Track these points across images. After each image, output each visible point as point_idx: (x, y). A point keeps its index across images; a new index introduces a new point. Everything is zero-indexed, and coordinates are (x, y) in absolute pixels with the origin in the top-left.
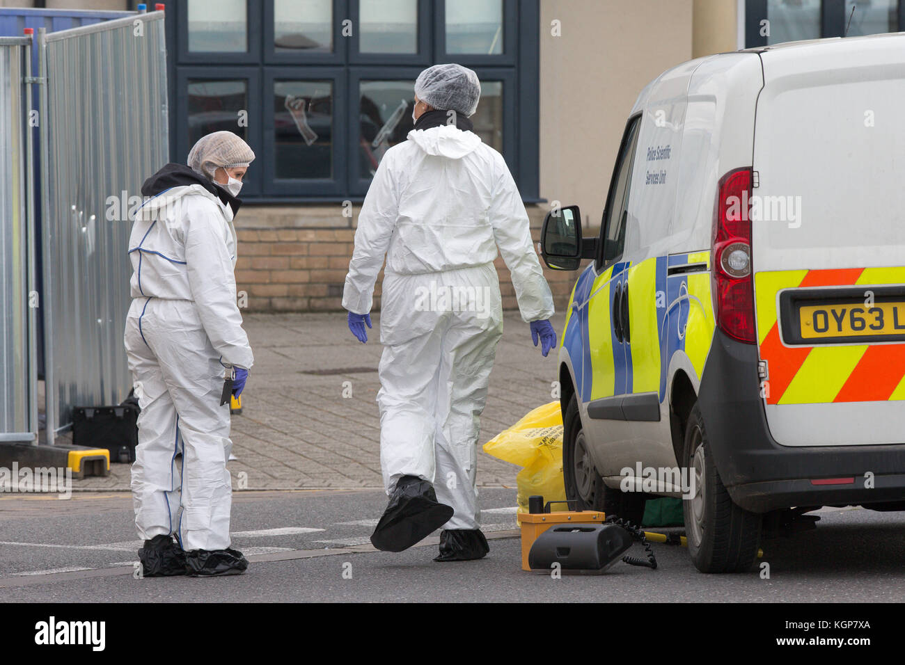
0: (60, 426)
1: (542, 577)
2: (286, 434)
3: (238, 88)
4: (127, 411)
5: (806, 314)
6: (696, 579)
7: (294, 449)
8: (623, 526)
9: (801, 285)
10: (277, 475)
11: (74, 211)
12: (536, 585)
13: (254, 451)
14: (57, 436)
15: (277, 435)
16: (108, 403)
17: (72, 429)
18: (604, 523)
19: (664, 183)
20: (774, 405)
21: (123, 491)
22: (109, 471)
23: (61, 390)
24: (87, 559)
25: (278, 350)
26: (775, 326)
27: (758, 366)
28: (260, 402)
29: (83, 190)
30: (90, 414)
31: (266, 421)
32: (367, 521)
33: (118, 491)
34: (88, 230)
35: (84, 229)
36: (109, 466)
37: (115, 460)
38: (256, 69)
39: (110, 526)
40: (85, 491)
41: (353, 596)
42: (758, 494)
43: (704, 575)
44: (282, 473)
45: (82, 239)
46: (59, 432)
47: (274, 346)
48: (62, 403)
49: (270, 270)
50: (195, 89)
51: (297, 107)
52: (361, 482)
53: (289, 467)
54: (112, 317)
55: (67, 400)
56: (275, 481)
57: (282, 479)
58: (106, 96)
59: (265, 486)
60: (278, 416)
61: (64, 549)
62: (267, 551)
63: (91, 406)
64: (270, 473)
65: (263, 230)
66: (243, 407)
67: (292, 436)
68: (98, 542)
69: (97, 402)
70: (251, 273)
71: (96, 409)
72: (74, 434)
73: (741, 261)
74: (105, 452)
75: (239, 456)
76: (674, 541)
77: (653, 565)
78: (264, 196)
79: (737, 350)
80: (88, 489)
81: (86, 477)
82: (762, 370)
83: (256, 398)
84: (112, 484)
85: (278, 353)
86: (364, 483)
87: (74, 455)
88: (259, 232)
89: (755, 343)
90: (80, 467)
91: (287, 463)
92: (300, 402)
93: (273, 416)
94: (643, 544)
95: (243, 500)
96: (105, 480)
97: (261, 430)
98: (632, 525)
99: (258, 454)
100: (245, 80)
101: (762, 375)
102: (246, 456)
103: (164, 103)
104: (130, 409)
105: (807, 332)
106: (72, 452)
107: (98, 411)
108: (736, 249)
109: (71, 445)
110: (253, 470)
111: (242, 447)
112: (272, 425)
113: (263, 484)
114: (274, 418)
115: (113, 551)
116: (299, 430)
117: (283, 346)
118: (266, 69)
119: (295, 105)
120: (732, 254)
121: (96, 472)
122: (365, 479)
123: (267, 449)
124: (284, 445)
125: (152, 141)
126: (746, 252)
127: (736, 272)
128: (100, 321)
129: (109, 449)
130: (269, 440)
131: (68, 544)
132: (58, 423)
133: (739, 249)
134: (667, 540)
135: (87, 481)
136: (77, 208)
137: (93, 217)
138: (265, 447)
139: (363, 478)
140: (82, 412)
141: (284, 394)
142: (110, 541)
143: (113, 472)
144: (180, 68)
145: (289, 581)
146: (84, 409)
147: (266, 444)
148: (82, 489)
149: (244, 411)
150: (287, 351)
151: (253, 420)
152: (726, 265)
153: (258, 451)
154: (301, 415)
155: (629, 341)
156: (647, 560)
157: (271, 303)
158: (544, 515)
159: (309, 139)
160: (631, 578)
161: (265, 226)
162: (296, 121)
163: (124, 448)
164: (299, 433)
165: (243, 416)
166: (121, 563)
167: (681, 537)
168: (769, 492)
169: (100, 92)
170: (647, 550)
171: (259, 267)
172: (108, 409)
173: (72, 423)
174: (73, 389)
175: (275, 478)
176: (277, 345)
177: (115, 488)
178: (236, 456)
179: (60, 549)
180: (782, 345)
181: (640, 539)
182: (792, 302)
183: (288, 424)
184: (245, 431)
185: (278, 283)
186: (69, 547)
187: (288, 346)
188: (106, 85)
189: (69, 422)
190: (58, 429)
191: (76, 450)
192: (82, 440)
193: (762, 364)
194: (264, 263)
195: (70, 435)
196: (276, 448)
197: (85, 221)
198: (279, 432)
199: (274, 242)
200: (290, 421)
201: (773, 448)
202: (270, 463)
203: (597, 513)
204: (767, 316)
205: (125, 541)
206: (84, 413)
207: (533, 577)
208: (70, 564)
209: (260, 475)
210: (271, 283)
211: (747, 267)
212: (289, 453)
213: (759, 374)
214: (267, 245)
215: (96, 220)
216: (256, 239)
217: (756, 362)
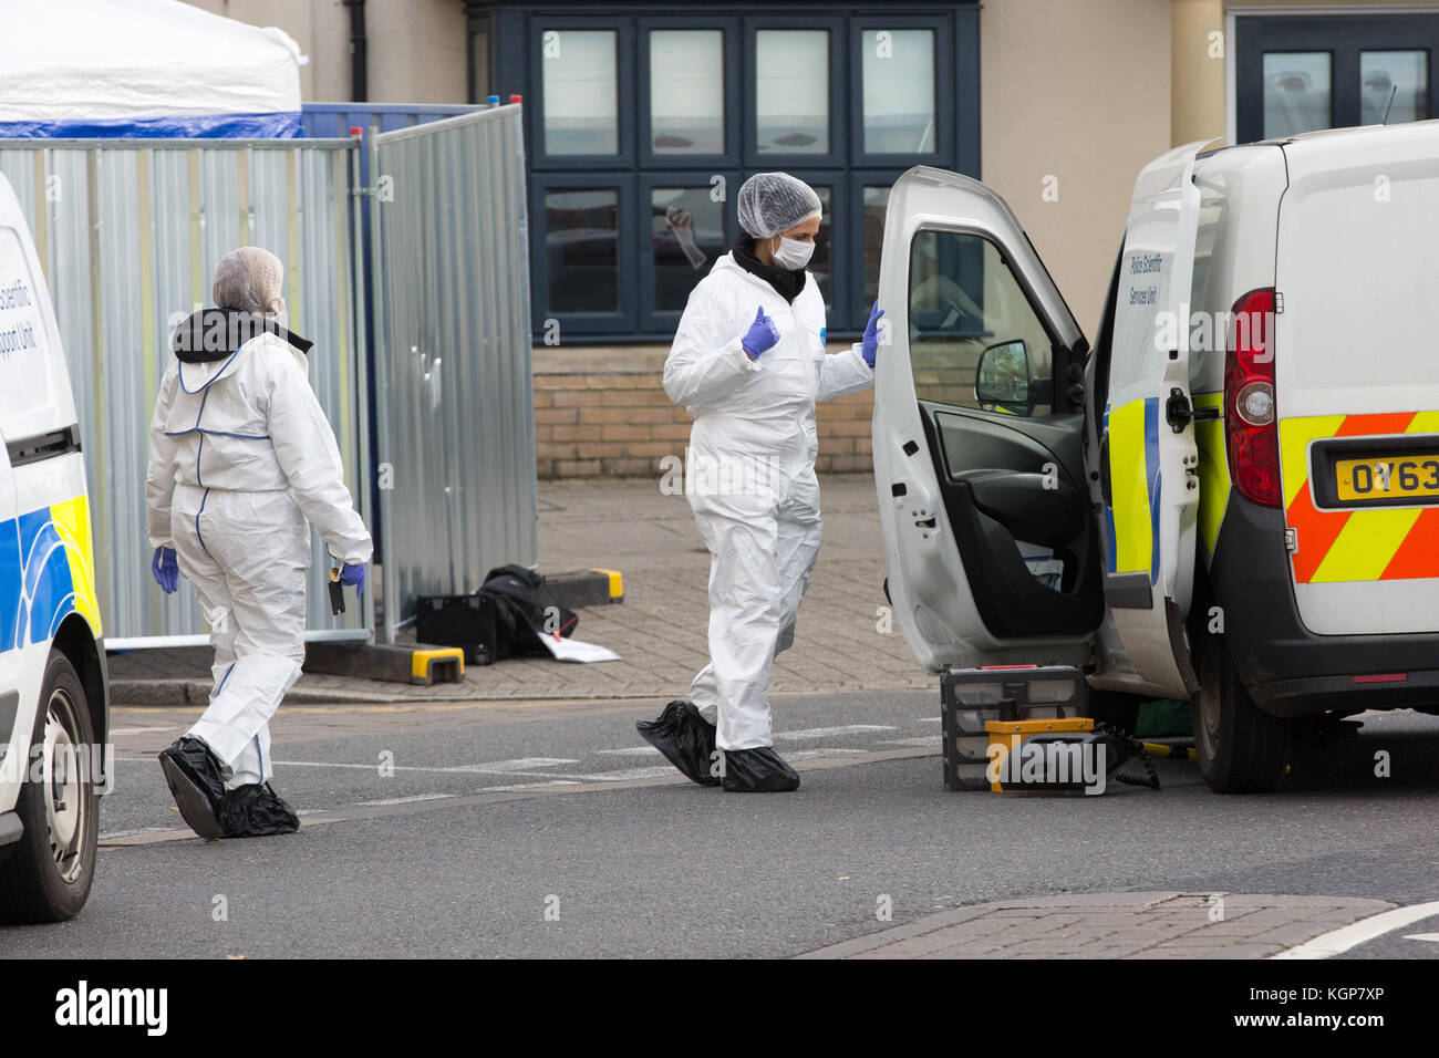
0: (402, 620)
1: (1016, 800)
2: (680, 627)
3: (606, 199)
4: (484, 601)
5: (1344, 470)
6: (1210, 801)
7: (691, 646)
8: (1117, 736)
9: (1337, 435)
10: (671, 678)
11: (414, 354)
12: (1011, 809)
13: (641, 649)
14: (397, 633)
15: (668, 628)
16: (460, 591)
17: (416, 623)
18: (1092, 732)
19: (1153, 302)
20: (1304, 584)
21: (482, 700)
22: (463, 676)
23: (402, 576)
24: (447, 785)
25: (663, 523)
26: (1306, 485)
27: (1285, 534)
28: (646, 588)
29: (426, 326)
30: (438, 605)
31: (654, 611)
32: (789, 733)
33: (476, 700)
34: (432, 377)
35: (427, 376)
36: (462, 669)
37: (470, 661)
38: (629, 175)
39: (472, 744)
40: (434, 701)
41: (785, 826)
42: (1286, 694)
43: (1219, 796)
44: (678, 676)
45: (425, 387)
46: (400, 629)
47: (658, 519)
48: (402, 592)
49: (651, 425)
50: (555, 201)
51: (680, 222)
52: (776, 685)
53: (686, 668)
54: (463, 484)
55: (410, 588)
56: (669, 685)
57: (679, 683)
58: (452, 211)
59: (657, 691)
60: (667, 605)
61: (419, 772)
62: (669, 771)
63: (438, 595)
64: (662, 675)
65: (640, 374)
66: (624, 595)
67: (687, 630)
68: (459, 764)
69: (445, 591)
70: (626, 429)
71: (445, 598)
72: (418, 631)
73: (1262, 405)
74: (457, 652)
75: (622, 655)
76: (1179, 753)
77: (1153, 785)
78: (643, 333)
79: (1256, 515)
80: (438, 698)
81: (435, 682)
82: (1290, 540)
83: (639, 582)
84: (466, 692)
85: (663, 527)
86: (779, 687)
87: (419, 657)
88: (635, 378)
89: (1282, 508)
90: (428, 672)
91: (682, 663)
92: (694, 588)
93: (663, 605)
94: (1142, 758)
95: (633, 709)
96: (458, 686)
97: (648, 623)
98: (1127, 734)
99: (646, 652)
100: (616, 189)
101: (1290, 547)
102: (632, 655)
103: (522, 218)
104: (487, 598)
105: (1346, 492)
106: (417, 653)
107: (448, 602)
108: (1254, 390)
109: (414, 644)
110: (642, 672)
111: (626, 643)
112: (661, 617)
113: (653, 689)
114: (663, 608)
115: (479, 774)
116: (695, 622)
117: (668, 519)
118: (642, 174)
119: (678, 219)
120: (1250, 396)
121: (447, 677)
122: (781, 682)
123: (658, 645)
124: (678, 640)
125: (509, 265)
126: (1268, 393)
127: (1256, 419)
128: (448, 489)
129: (464, 649)
130: (660, 634)
131: (422, 766)
132: (398, 616)
133: (1260, 390)
134: (1171, 753)
135: (437, 688)
136: (419, 349)
137: (438, 361)
138: (655, 643)
139: (778, 680)
140: (427, 603)
141: (674, 577)
142: (473, 761)
143: (468, 676)
144: (535, 175)
145: (702, 808)
146: (430, 599)
147: (656, 640)
148: (431, 698)
149: (625, 599)
150: (675, 525)
151: (637, 610)
152: (1244, 409)
153: (647, 648)
154: (697, 603)
155: (1111, 505)
156: (1147, 777)
157: (651, 466)
158: (1019, 723)
159: (696, 261)
160: (1128, 801)
161: (643, 370)
162: (680, 239)
163: (481, 646)
164: (695, 625)
165: (625, 606)
166: (490, 789)
167: (1189, 749)
168: (1301, 692)
169: (445, 206)
170: (1147, 765)
171: (636, 421)
172: (460, 598)
173: (415, 617)
174: (417, 573)
175: (668, 681)
176: (662, 517)
177: (472, 696)
178: (620, 655)
179: (414, 772)
180: (1313, 508)
181: (1138, 751)
182: (1326, 456)
183: (681, 614)
184: (628, 624)
185: (659, 441)
186: (423, 769)
187: (675, 519)
188: (451, 198)
189: (413, 615)
190: (399, 625)
191: (422, 649)
192: (428, 637)
193: (1289, 533)
194: (643, 416)
195: (414, 631)
196: (669, 645)
197: (428, 366)
198: (671, 625)
199: (654, 390)
200: (683, 611)
201: (1304, 637)
202: (661, 664)
203: (1084, 720)
204: (1295, 473)
205: (492, 760)
206: (431, 604)
207: (1005, 800)
208: (427, 791)
209: (651, 678)
210: (652, 441)
211: (1269, 413)
212: (686, 651)
213: (1286, 544)
214: (647, 393)
215: (442, 365)
216: (631, 387)
217: (1281, 530)
